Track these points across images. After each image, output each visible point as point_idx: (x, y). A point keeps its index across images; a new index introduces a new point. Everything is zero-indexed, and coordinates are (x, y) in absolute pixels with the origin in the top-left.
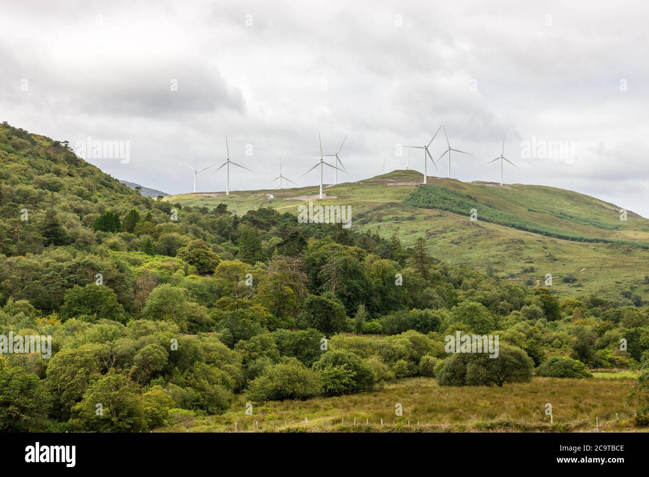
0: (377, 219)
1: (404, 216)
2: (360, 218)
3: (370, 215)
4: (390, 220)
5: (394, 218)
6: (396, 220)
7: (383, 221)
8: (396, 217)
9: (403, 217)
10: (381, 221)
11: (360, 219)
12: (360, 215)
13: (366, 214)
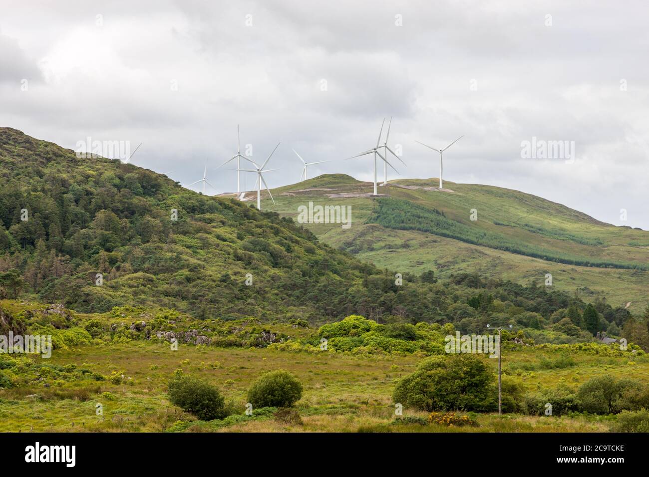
0: (369, 248)
1: (397, 243)
2: (349, 247)
3: (358, 242)
4: (382, 248)
5: (387, 246)
6: (389, 248)
7: (375, 250)
8: (389, 245)
9: (396, 245)
10: (372, 250)
11: (349, 249)
12: (348, 244)
13: (354, 242)
